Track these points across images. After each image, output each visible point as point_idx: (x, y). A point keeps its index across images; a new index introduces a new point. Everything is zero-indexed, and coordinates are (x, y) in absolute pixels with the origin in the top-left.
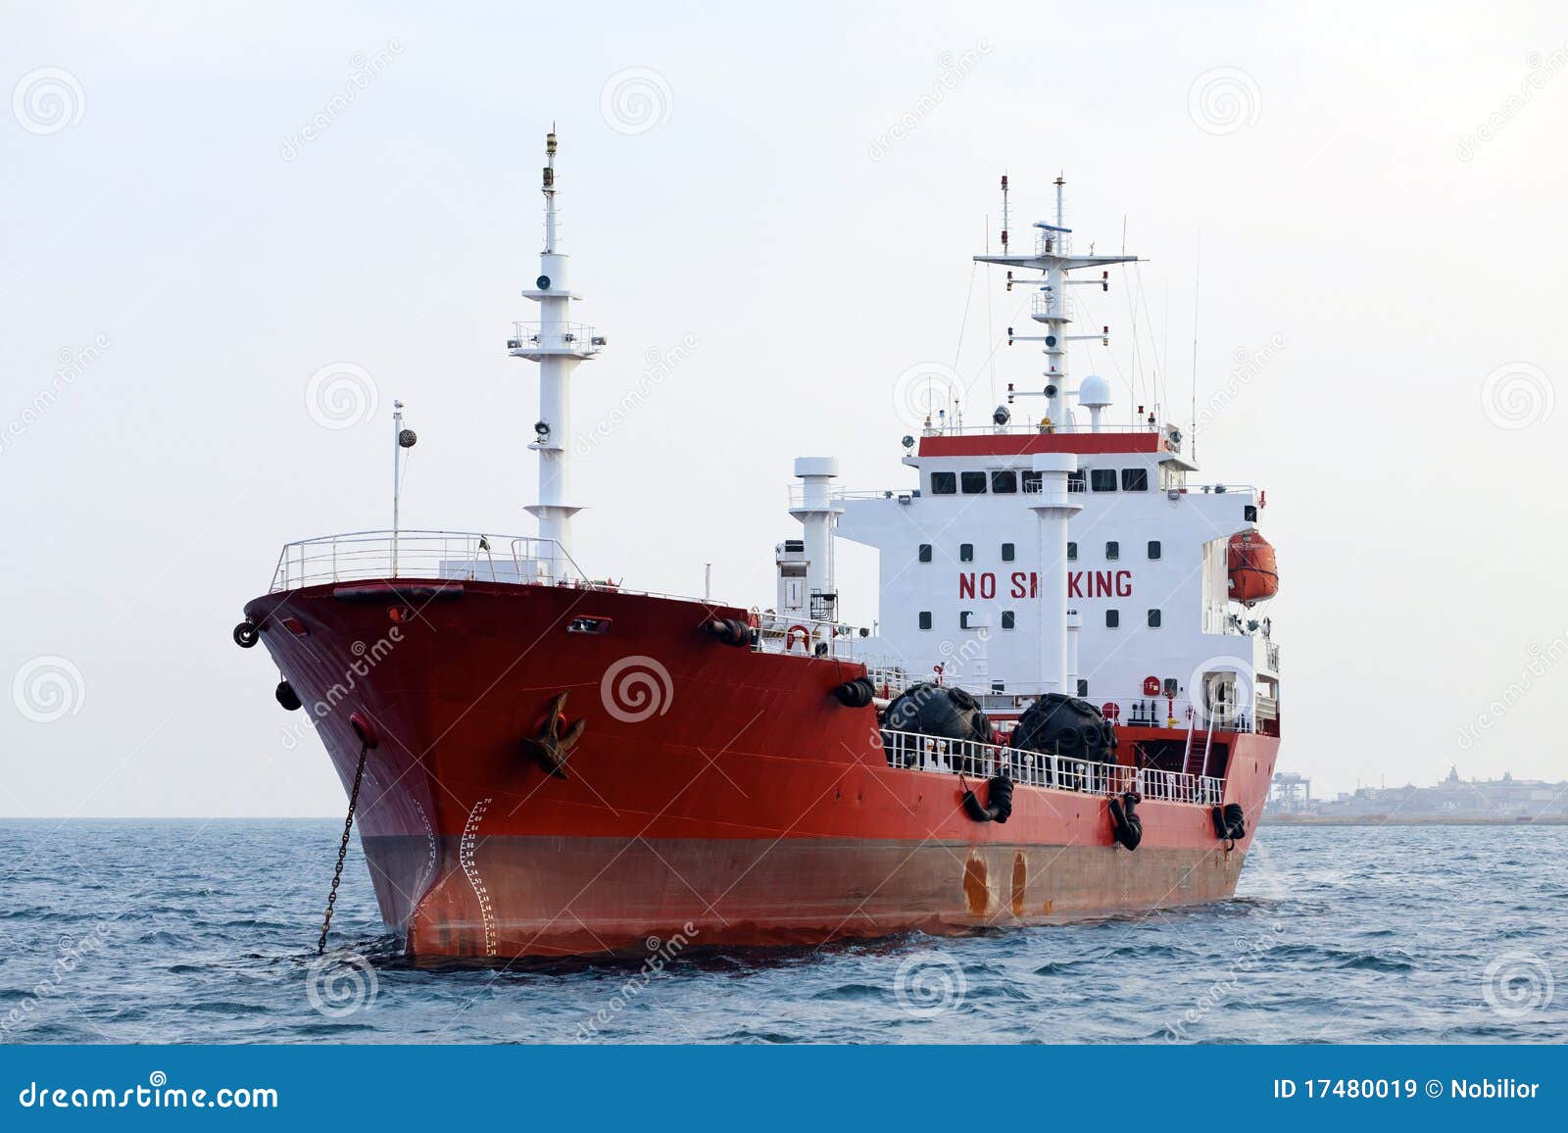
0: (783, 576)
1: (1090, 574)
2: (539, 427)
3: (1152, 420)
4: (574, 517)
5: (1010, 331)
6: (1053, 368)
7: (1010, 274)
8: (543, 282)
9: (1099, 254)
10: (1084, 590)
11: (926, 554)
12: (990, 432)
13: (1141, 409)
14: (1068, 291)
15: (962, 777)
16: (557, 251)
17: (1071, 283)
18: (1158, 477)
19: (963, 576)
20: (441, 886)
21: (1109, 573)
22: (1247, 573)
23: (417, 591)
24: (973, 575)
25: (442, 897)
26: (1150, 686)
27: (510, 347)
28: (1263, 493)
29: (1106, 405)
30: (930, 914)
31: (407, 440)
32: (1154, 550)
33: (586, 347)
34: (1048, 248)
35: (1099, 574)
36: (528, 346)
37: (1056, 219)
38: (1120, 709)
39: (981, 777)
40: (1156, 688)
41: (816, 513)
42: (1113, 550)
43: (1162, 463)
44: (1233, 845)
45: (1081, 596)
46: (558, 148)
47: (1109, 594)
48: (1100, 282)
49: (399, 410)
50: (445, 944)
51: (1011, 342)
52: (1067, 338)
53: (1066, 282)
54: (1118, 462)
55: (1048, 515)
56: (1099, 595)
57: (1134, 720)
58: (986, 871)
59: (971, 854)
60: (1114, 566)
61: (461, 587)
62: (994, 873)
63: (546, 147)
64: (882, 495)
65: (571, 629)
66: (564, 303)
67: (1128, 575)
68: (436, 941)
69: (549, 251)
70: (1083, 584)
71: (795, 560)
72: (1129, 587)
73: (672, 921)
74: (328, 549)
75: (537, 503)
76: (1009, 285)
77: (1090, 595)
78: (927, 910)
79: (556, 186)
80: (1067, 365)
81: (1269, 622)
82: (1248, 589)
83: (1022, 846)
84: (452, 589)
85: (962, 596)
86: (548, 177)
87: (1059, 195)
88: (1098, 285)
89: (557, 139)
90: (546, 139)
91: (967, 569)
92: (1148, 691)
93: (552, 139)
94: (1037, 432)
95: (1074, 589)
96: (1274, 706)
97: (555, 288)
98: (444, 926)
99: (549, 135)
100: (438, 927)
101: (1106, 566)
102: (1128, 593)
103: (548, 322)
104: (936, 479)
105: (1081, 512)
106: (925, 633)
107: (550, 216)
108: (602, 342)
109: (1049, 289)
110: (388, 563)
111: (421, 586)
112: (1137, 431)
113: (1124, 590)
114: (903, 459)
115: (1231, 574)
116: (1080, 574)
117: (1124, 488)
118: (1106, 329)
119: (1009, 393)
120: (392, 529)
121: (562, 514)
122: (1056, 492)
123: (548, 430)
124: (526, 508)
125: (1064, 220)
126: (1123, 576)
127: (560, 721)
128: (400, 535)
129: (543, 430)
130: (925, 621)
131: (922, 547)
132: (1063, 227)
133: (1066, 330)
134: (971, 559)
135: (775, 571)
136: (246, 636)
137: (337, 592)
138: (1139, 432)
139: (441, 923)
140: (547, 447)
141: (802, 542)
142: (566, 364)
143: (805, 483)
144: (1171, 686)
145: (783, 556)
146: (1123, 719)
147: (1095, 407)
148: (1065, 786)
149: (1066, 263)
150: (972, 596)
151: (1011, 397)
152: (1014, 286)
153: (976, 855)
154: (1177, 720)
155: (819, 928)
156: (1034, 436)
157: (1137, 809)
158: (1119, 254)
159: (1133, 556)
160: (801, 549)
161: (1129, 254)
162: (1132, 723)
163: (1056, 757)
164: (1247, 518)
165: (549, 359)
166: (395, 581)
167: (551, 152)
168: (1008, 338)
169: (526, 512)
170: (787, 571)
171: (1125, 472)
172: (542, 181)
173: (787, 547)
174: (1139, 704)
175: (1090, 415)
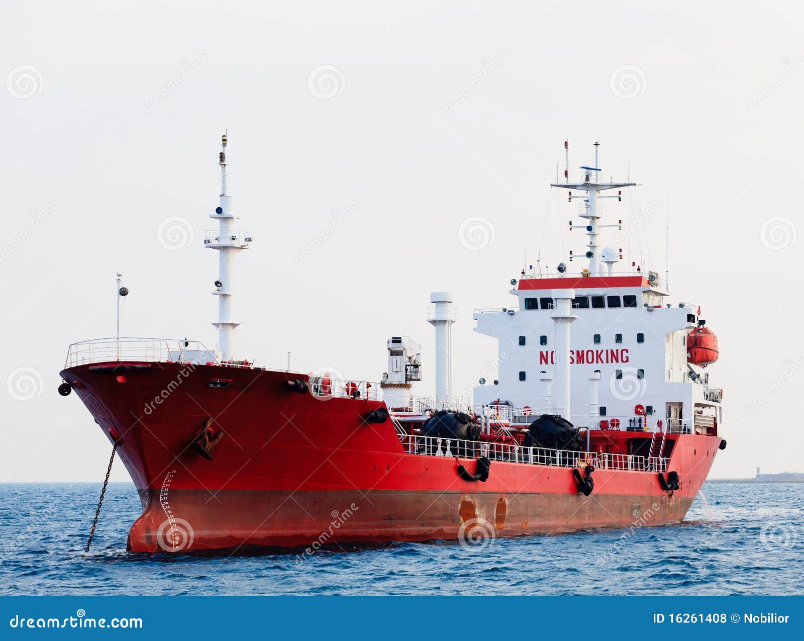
0: (391, 355)
1: (607, 351)
2: (217, 283)
3: (639, 270)
4: (237, 328)
5: (571, 223)
6: (591, 242)
7: (570, 193)
8: (219, 210)
9: (615, 182)
10: (604, 360)
11: (522, 341)
12: (556, 277)
13: (634, 264)
14: (599, 202)
15: (456, 458)
16: (227, 194)
17: (601, 197)
18: (641, 299)
19: (541, 353)
20: (149, 514)
21: (617, 351)
22: (698, 350)
23: (128, 368)
24: (547, 352)
25: (149, 519)
26: (638, 409)
27: (205, 243)
28: (699, 307)
29: (616, 262)
30: (437, 528)
31: (123, 292)
32: (640, 338)
33: (243, 243)
34: (587, 179)
35: (612, 351)
36: (214, 243)
37: (595, 164)
38: (620, 422)
39: (473, 458)
40: (641, 411)
41: (440, 321)
42: (619, 338)
43: (644, 292)
44: (673, 493)
45: (602, 362)
46: (228, 143)
47: (617, 361)
48: (617, 197)
49: (119, 278)
50: (148, 543)
51: (571, 229)
52: (600, 227)
53: (598, 197)
54: (621, 292)
55: (560, 321)
56: (612, 362)
57: (630, 428)
58: (475, 506)
59: (464, 497)
60: (620, 347)
61: (150, 365)
62: (481, 507)
63: (222, 142)
64: (501, 310)
65: (212, 385)
66: (231, 220)
67: (627, 351)
68: (144, 541)
69: (223, 195)
70: (604, 356)
71: (396, 347)
72: (627, 357)
73: (281, 532)
74: (87, 347)
75: (218, 321)
76: (570, 199)
77: (607, 362)
78: (435, 526)
79: (226, 162)
80: (597, 241)
81: (707, 375)
82: (698, 358)
83: (503, 493)
84: (145, 366)
85: (541, 363)
86: (222, 157)
87: (596, 151)
88: (614, 198)
89: (227, 138)
90: (222, 138)
91: (544, 349)
92: (637, 413)
93: (225, 138)
94: (581, 276)
95: (599, 359)
96: (713, 420)
97: (226, 213)
98: (148, 534)
99: (223, 136)
100: (145, 535)
101: (616, 347)
102: (627, 361)
103: (223, 230)
104: (530, 302)
105: (577, 319)
106: (522, 382)
107: (224, 176)
108: (250, 240)
109: (587, 201)
110: (115, 354)
111: (130, 365)
112: (632, 275)
113: (625, 359)
114: (510, 291)
115: (689, 350)
116: (602, 351)
117: (625, 306)
118: (620, 222)
119: (570, 256)
120: (116, 336)
121: (230, 328)
122: (564, 308)
123: (221, 285)
124: (213, 324)
125: (598, 165)
126: (624, 352)
127: (209, 432)
128: (120, 340)
129: (219, 285)
130: (522, 376)
131: (520, 337)
132: (598, 168)
133: (598, 223)
134: (546, 344)
135: (388, 353)
136: (64, 390)
137: (91, 368)
138: (633, 276)
139: (147, 533)
140: (223, 293)
141: (400, 338)
142: (232, 253)
143: (436, 306)
144: (649, 409)
145: (391, 345)
146: (623, 427)
147: (610, 263)
148: (539, 463)
149: (597, 187)
150: (546, 363)
151: (571, 258)
152: (572, 199)
153: (468, 498)
154: (649, 428)
155: (368, 535)
156: (580, 278)
157: (592, 475)
158: (627, 182)
159: (629, 341)
160: (400, 342)
161: (630, 182)
162: (630, 429)
163: (532, 448)
164: (689, 321)
165: (224, 249)
166: (118, 362)
167: (224, 144)
168: (570, 226)
169: (212, 325)
170: (393, 353)
171: (625, 297)
172: (219, 159)
173: (393, 341)
174: (633, 419)
175: (607, 267)
